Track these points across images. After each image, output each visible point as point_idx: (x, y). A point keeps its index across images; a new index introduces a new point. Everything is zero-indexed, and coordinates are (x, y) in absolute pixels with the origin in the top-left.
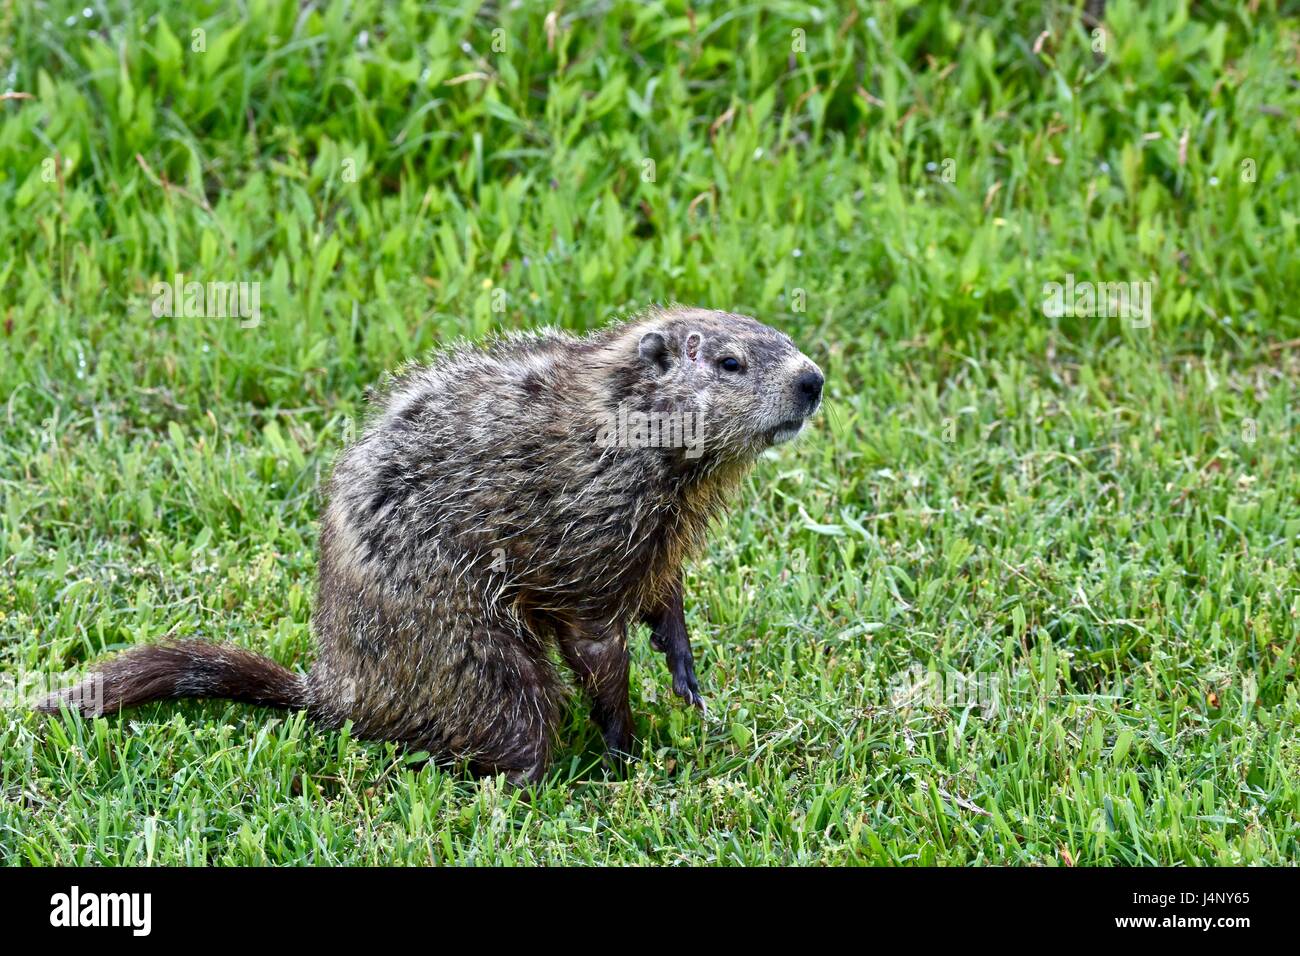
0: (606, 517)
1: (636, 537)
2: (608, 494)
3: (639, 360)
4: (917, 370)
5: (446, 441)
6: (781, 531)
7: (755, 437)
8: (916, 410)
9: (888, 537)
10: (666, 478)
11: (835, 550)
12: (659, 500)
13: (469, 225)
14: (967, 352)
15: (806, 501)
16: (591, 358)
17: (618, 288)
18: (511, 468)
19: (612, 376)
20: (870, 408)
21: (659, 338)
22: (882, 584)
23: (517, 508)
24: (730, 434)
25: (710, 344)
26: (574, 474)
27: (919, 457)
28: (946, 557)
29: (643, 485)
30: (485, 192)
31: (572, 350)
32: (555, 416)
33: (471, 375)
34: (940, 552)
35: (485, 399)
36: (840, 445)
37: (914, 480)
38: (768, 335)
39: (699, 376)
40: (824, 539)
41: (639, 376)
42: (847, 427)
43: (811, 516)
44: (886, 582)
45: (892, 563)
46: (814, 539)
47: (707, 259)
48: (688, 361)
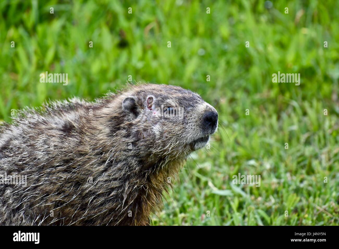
0: (110, 193)
1: (126, 202)
2: (110, 181)
3: (123, 112)
4: (266, 109)
5: (24, 160)
6: (200, 194)
7: (185, 146)
8: (267, 129)
9: (255, 194)
10: (140, 171)
11: (228, 203)
12: (137, 183)
13: (33, 45)
14: (291, 98)
15: (212, 179)
16: (98, 112)
17: (110, 75)
18: (59, 172)
19: (110, 121)
20: (243, 129)
21: (132, 100)
22: (253, 220)
23: (64, 192)
24: (172, 146)
25: (158, 101)
26: (92, 172)
27: (269, 153)
28: (285, 204)
29: (129, 175)
30: (40, 29)
31: (87, 109)
32: (81, 143)
33: (36, 125)
34: (282, 202)
35: (42, 138)
36: (228, 149)
37: (268, 165)
38: (188, 94)
39: (154, 117)
40: (222, 198)
41: (123, 120)
42: (232, 139)
43: (215, 186)
44: (255, 219)
45: (258, 208)
46: (217, 199)
47: (155, 57)
48: (148, 110)
